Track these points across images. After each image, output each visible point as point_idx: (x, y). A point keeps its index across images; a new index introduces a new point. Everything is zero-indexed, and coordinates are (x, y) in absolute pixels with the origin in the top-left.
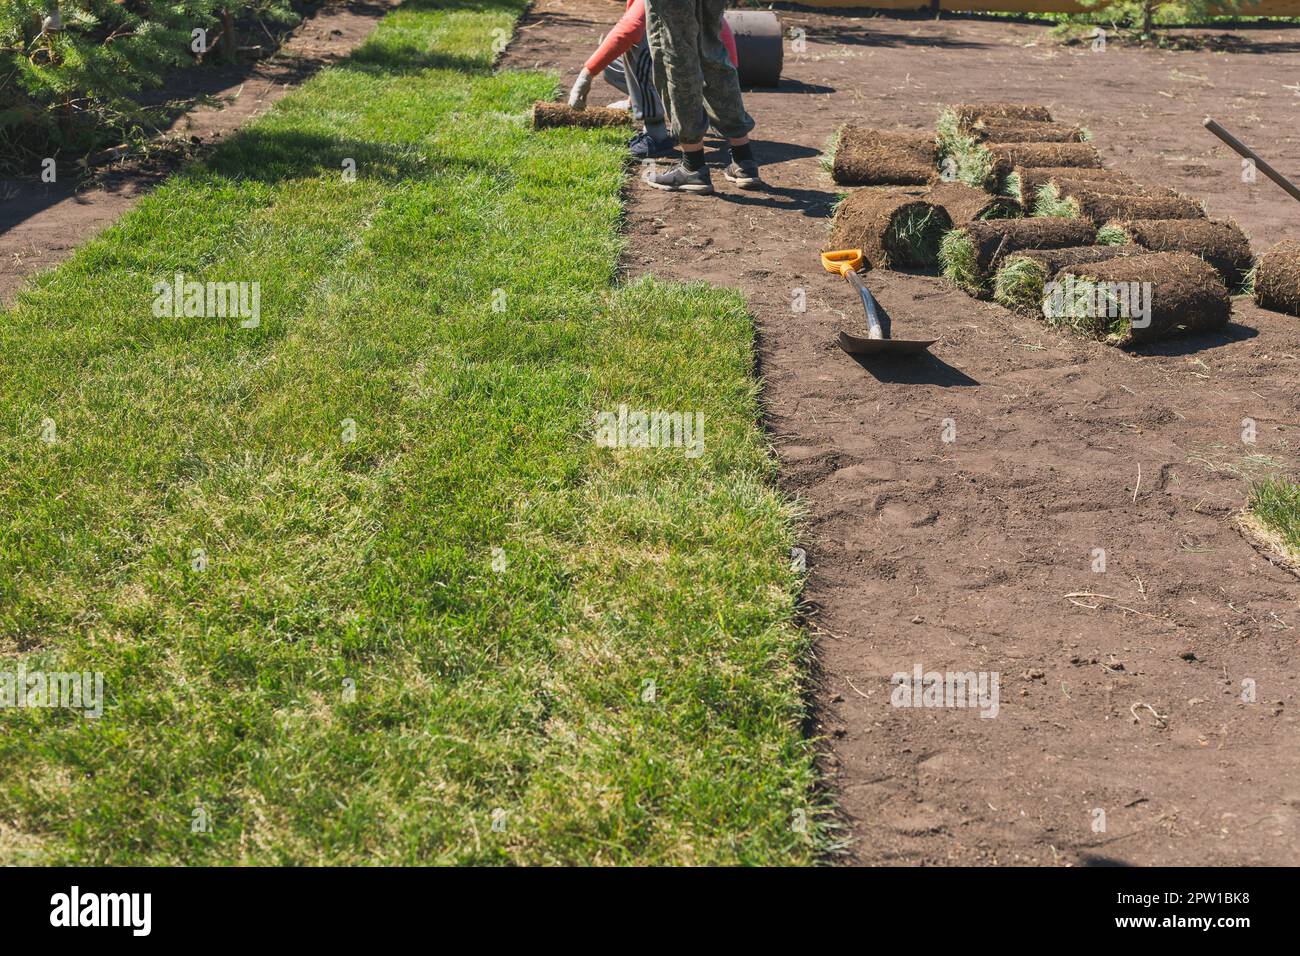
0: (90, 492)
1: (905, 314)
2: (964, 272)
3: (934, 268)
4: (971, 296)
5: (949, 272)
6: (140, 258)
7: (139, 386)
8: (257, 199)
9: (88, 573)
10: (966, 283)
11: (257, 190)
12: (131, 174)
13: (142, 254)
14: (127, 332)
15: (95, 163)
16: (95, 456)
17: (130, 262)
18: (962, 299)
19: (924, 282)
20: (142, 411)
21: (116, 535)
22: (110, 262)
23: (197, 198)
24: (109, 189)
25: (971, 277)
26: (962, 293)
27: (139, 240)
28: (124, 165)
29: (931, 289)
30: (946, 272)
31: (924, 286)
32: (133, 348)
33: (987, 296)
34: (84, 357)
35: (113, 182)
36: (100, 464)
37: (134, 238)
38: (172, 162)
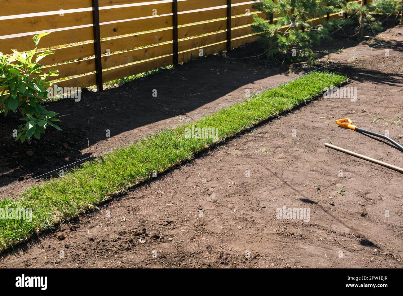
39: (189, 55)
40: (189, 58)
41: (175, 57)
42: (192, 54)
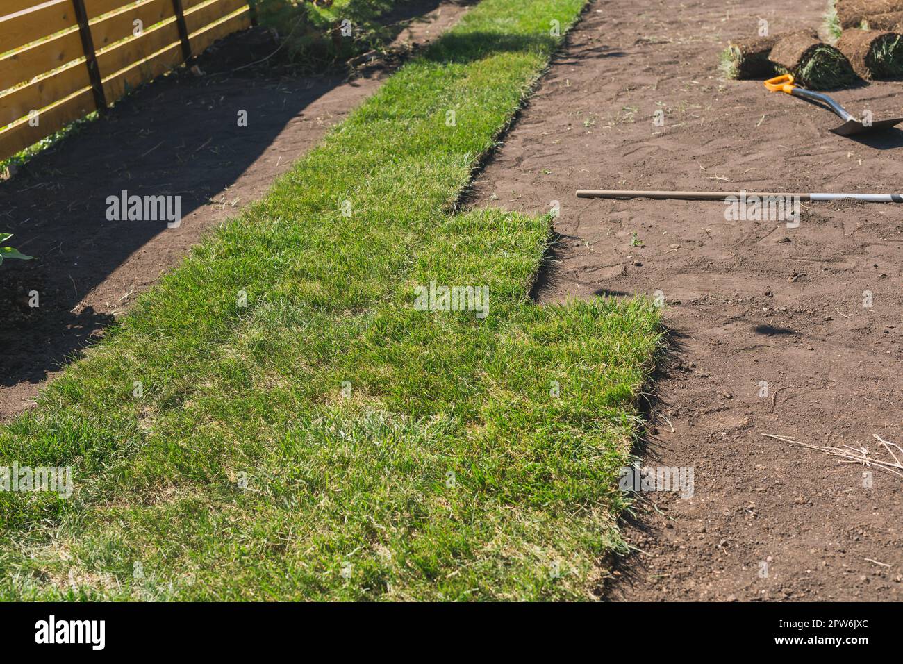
0: (381, 235)
6: (391, 113)
7: (399, 179)
8: (457, 74)
9: (385, 274)
11: (457, 68)
12: (378, 67)
13: (393, 110)
14: (390, 152)
15: (356, 63)
16: (382, 216)
17: (386, 116)
20: (404, 192)
21: (397, 254)
22: (375, 117)
23: (421, 76)
24: (367, 77)
27: (389, 103)
28: (374, 61)
32: (394, 161)
34: (367, 168)
35: (368, 73)
36: (386, 221)
37: (386, 102)
38: (403, 57)
39: (122, 85)
40: (123, 91)
41: (98, 92)
42: (125, 81)
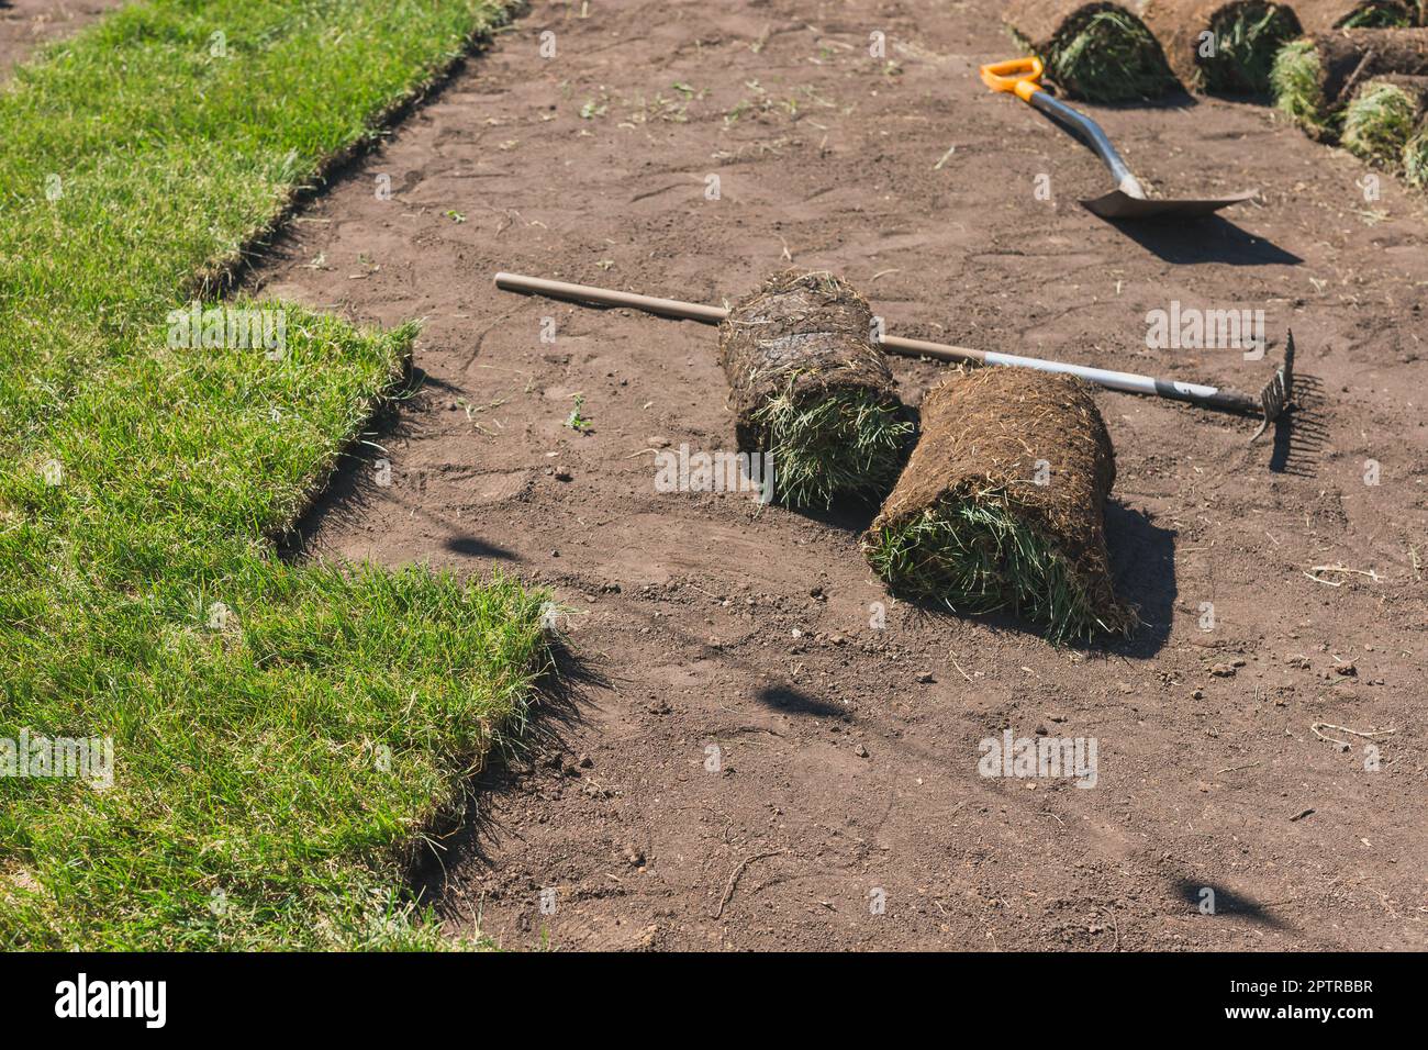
1: (1206, 158)
2: (1304, 102)
3: (1265, 94)
4: (1310, 137)
5: (1285, 102)
10: (1305, 118)
18: (1297, 140)
19: (1247, 114)
25: (1311, 109)
26: (1300, 133)
29: (1257, 125)
30: (1282, 100)
31: (1246, 120)
33: (1331, 139)
